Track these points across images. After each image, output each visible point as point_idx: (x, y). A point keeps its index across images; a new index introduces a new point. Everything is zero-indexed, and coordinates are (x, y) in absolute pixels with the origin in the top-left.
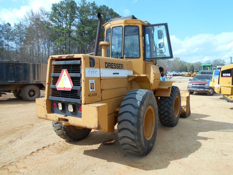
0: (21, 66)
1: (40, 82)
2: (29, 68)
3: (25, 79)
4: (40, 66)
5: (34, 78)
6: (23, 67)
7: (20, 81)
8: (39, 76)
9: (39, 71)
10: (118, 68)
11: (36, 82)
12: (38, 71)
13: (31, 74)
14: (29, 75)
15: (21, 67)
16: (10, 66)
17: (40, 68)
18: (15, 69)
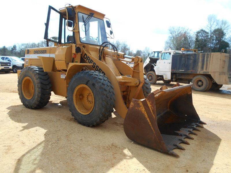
0: (191, 56)
1: (208, 72)
2: (198, 59)
3: (193, 68)
4: (211, 55)
5: (202, 68)
6: (193, 57)
7: (189, 70)
8: (208, 67)
9: (209, 61)
10: (42, 53)
11: (203, 72)
12: (207, 61)
13: (200, 64)
14: (197, 65)
15: (192, 58)
16: (183, 57)
17: (210, 57)
18: (186, 59)
